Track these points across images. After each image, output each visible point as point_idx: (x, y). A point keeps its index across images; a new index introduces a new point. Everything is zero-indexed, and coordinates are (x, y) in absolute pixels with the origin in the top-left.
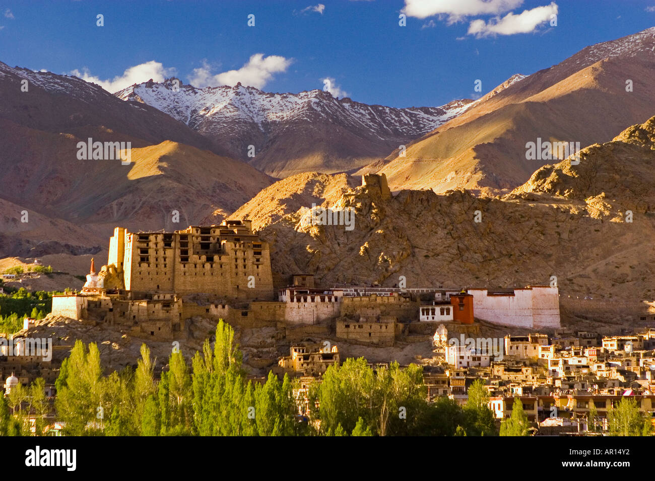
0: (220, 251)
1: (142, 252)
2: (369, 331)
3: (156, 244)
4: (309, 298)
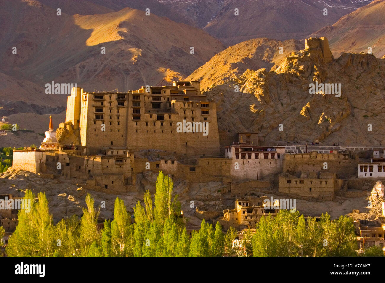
0: (170, 110)
1: (97, 110)
2: (310, 186)
3: (110, 103)
4: (253, 155)
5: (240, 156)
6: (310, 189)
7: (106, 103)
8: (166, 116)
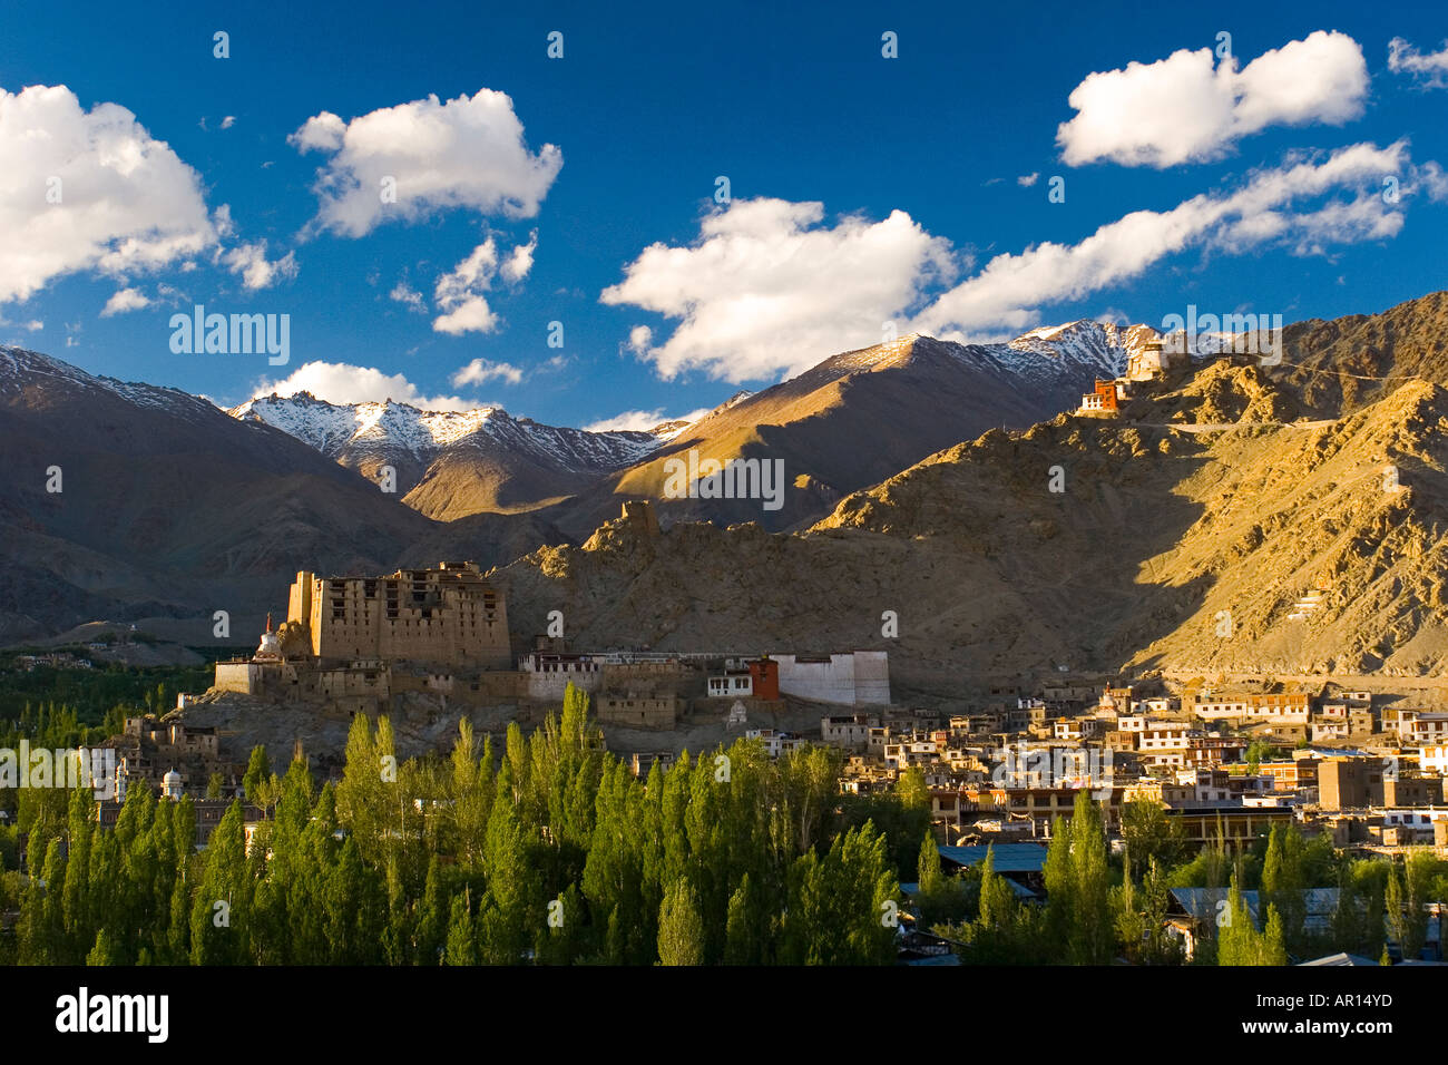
0: (440, 603)
1: (336, 604)
2: (642, 710)
3: (355, 594)
4: (560, 667)
5: (542, 668)
6: (643, 714)
7: (348, 594)
8: (435, 612)
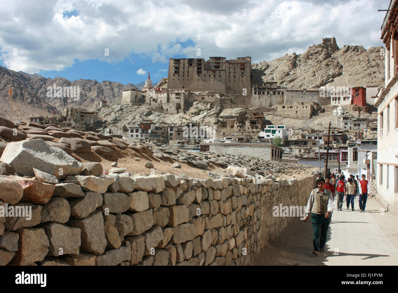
1: (176, 68)
2: (296, 110)
3: (184, 65)
4: (266, 93)
5: (257, 93)
6: (297, 112)
7: (181, 65)
